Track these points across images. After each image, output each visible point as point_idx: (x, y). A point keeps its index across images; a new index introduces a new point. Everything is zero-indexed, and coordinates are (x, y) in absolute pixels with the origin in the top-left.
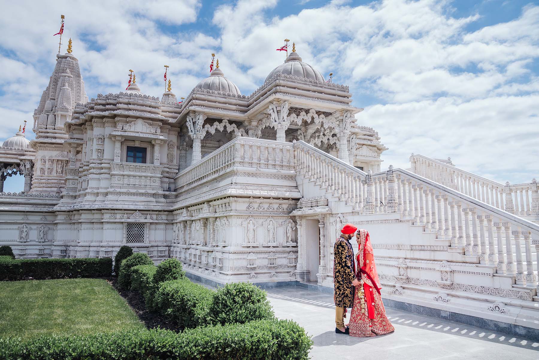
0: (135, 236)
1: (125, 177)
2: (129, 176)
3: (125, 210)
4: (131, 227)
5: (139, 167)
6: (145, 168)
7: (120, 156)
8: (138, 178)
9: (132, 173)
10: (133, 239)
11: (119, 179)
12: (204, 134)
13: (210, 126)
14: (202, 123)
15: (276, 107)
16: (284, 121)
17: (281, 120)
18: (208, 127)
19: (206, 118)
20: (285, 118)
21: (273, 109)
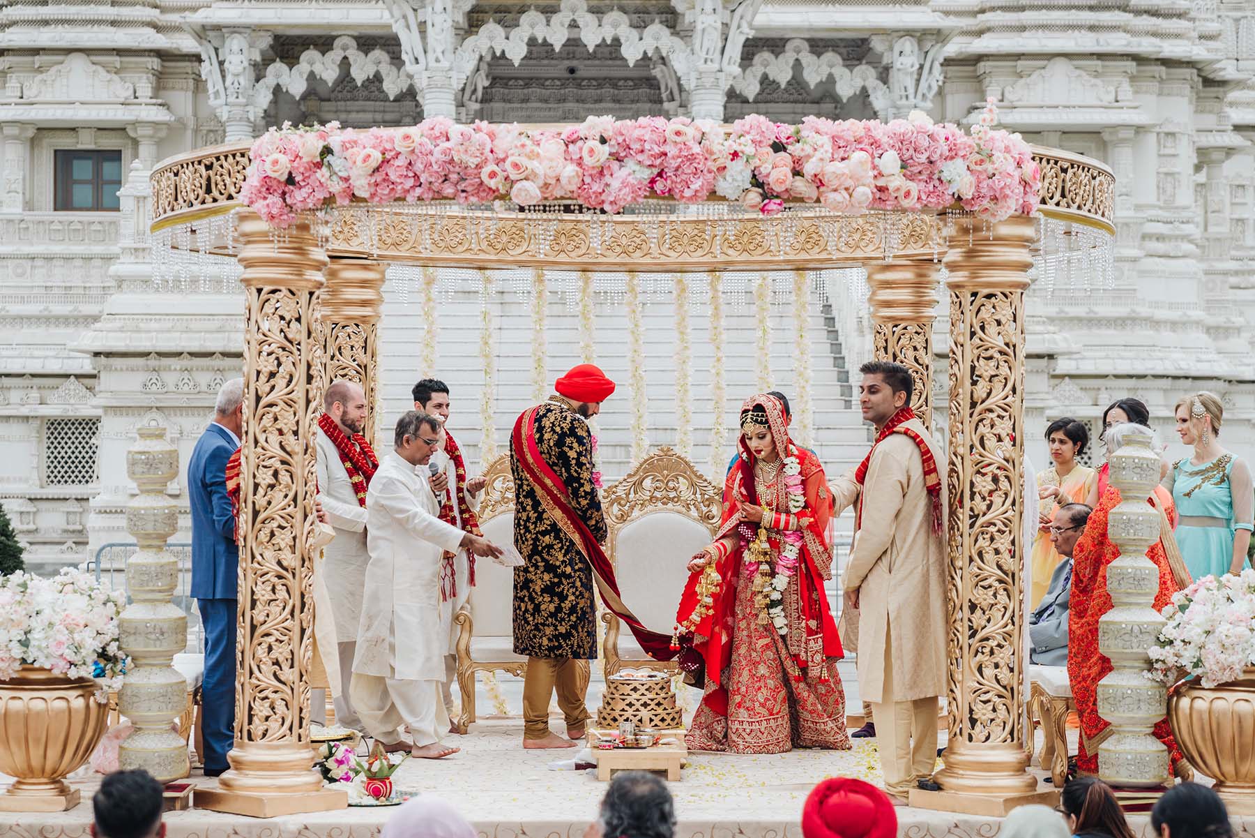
0: (73, 462)
1: (38, 263)
2: (49, 259)
3: (33, 376)
4: (59, 433)
5: (79, 227)
6: (99, 227)
7: (20, 191)
8: (78, 263)
9: (57, 249)
10: (66, 472)
11: (19, 271)
12: (264, 98)
13: (285, 67)
14: (246, 64)
15: (415, 10)
16: (437, 60)
17: (431, 56)
18: (278, 72)
19: (266, 42)
20: (439, 50)
21: (405, 17)
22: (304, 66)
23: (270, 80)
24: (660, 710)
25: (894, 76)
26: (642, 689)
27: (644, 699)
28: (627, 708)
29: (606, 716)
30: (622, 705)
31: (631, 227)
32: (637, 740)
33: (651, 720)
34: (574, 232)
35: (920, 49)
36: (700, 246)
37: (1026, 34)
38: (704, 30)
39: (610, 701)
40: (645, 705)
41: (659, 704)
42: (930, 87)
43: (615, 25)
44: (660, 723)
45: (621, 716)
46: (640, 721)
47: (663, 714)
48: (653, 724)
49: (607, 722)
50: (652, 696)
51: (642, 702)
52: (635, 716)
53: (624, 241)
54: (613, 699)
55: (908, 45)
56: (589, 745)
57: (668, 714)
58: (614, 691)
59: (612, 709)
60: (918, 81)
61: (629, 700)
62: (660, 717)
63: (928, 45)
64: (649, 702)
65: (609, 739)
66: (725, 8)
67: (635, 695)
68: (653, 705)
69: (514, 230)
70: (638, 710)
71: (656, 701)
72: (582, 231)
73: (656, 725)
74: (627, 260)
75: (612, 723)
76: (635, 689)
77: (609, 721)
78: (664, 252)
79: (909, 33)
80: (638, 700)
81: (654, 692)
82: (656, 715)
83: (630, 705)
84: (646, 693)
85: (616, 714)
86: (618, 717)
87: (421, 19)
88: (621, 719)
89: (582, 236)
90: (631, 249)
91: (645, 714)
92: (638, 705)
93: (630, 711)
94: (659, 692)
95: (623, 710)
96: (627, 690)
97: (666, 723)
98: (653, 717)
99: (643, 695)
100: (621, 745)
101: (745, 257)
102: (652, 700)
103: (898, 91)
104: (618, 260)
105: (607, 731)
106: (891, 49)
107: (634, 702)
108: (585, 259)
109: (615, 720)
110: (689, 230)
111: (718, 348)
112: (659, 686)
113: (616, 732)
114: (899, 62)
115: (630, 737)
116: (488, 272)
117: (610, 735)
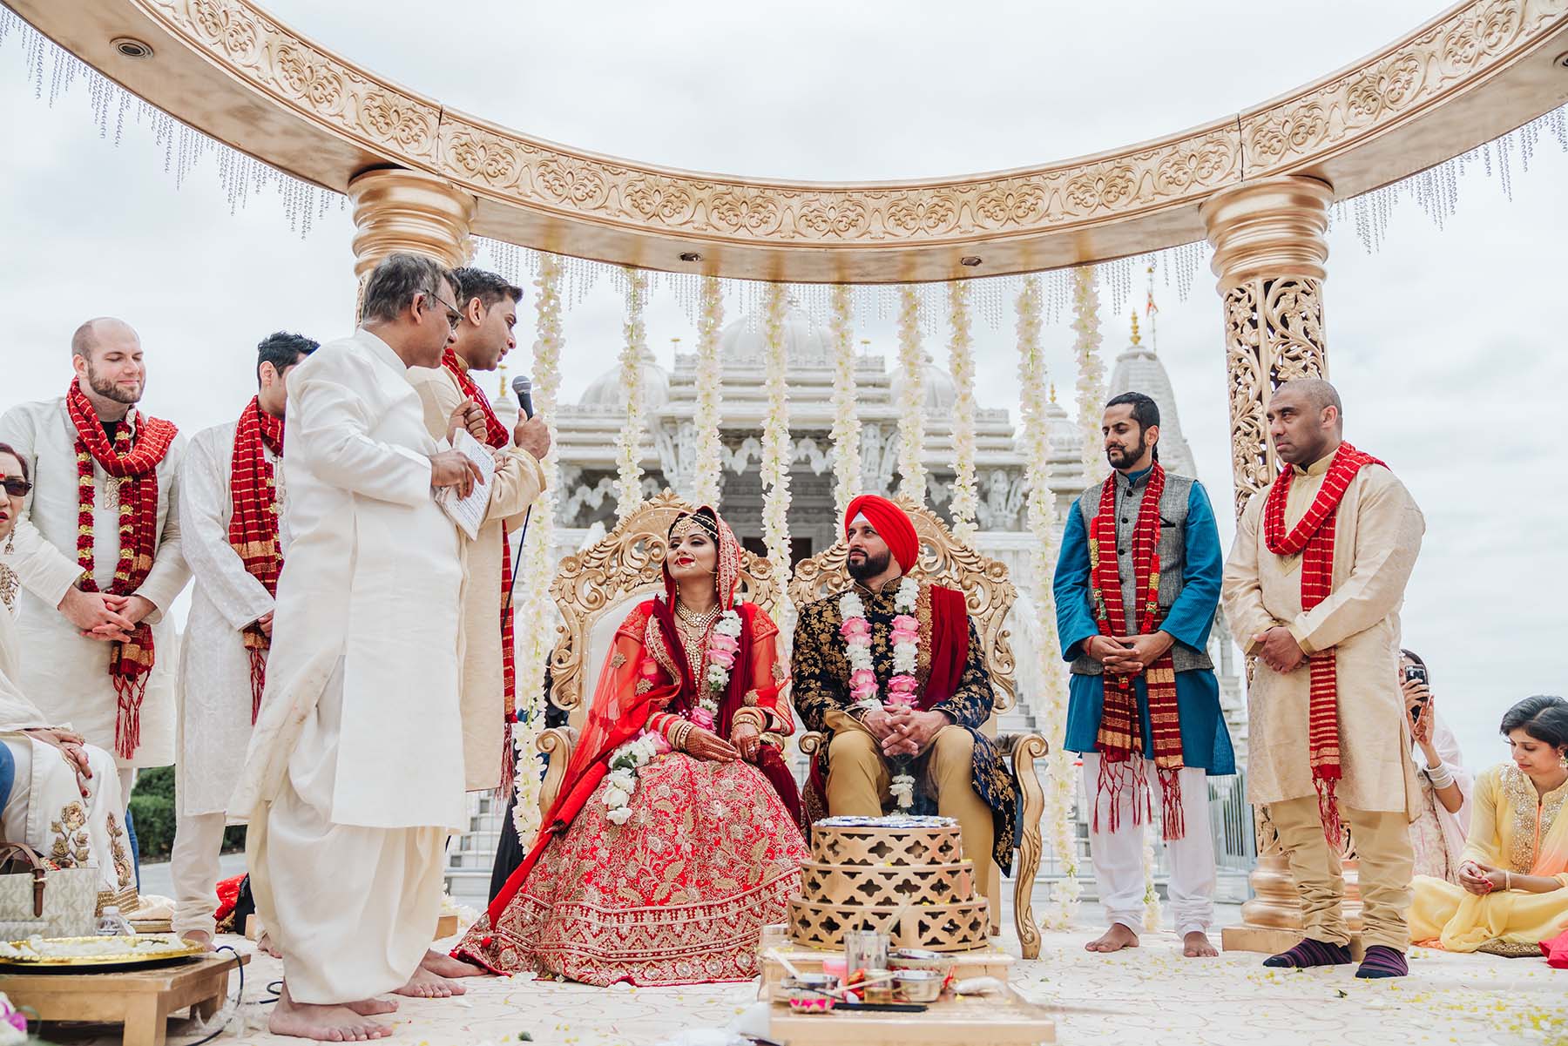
12: (574, 509)
13: (588, 489)
14: (562, 485)
15: (671, 437)
16: (685, 469)
17: (681, 466)
18: (584, 493)
19: (577, 473)
20: (686, 463)
21: (664, 442)
22: (601, 489)
23: (578, 497)
24: (942, 904)
25: (991, 497)
26: (899, 850)
27: (904, 874)
28: (861, 896)
29: (810, 917)
30: (850, 888)
31: (842, 197)
32: (896, 984)
33: (923, 928)
34: (759, 201)
35: (1009, 480)
36: (943, 219)
37: (1073, 478)
38: (867, 449)
39: (819, 879)
40: (906, 887)
41: (940, 887)
42: (1015, 505)
43: (807, 448)
44: (943, 936)
45: (846, 915)
46: (897, 929)
47: (951, 911)
48: (927, 936)
49: (811, 932)
50: (921, 866)
51: (898, 880)
52: (882, 916)
53: (832, 215)
54: (825, 873)
55: (1000, 475)
56: (765, 992)
57: (964, 912)
58: (829, 855)
59: (824, 900)
60: (1007, 500)
61: (866, 874)
62: (942, 921)
63: (1013, 477)
64: (915, 880)
65: (817, 978)
66: (882, 436)
67: (883, 864)
68: (925, 886)
69: (672, 190)
70: (888, 901)
71: (932, 880)
72: (771, 201)
73: (935, 941)
74: (836, 240)
75: (823, 933)
76: (879, 849)
77: (816, 929)
78: (889, 230)
79: (1001, 467)
80: (889, 876)
81: (927, 856)
82: (934, 915)
83: (869, 888)
84: (907, 858)
85: (832, 911)
86: (838, 919)
87: (675, 442)
88: (846, 925)
89: (771, 207)
90: (841, 226)
91: (906, 910)
92: (888, 888)
93: (869, 904)
94: (938, 856)
95: (852, 901)
96: (860, 849)
97: (959, 935)
98: (928, 920)
99: (899, 862)
100: (853, 999)
101: (1011, 226)
102: (923, 876)
103: (994, 506)
104: (824, 240)
105: (813, 956)
106: (989, 479)
107: (879, 880)
108: (776, 238)
109: (831, 926)
110: (924, 199)
111: (964, 382)
112: (938, 842)
113: (835, 959)
114: (995, 487)
115: (879, 976)
116: (639, 273)
117: (819, 966)
